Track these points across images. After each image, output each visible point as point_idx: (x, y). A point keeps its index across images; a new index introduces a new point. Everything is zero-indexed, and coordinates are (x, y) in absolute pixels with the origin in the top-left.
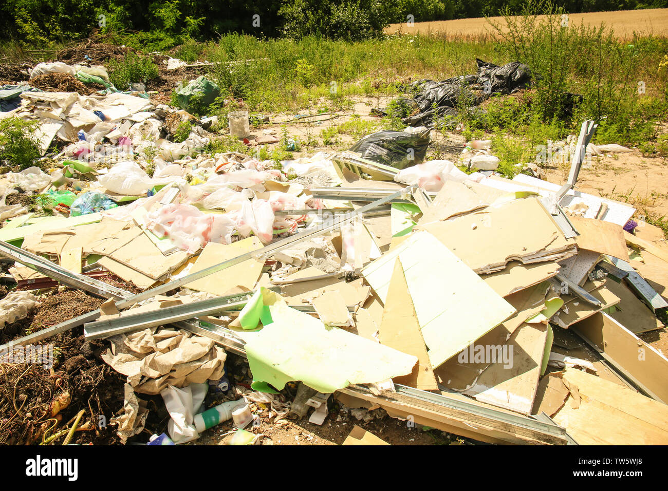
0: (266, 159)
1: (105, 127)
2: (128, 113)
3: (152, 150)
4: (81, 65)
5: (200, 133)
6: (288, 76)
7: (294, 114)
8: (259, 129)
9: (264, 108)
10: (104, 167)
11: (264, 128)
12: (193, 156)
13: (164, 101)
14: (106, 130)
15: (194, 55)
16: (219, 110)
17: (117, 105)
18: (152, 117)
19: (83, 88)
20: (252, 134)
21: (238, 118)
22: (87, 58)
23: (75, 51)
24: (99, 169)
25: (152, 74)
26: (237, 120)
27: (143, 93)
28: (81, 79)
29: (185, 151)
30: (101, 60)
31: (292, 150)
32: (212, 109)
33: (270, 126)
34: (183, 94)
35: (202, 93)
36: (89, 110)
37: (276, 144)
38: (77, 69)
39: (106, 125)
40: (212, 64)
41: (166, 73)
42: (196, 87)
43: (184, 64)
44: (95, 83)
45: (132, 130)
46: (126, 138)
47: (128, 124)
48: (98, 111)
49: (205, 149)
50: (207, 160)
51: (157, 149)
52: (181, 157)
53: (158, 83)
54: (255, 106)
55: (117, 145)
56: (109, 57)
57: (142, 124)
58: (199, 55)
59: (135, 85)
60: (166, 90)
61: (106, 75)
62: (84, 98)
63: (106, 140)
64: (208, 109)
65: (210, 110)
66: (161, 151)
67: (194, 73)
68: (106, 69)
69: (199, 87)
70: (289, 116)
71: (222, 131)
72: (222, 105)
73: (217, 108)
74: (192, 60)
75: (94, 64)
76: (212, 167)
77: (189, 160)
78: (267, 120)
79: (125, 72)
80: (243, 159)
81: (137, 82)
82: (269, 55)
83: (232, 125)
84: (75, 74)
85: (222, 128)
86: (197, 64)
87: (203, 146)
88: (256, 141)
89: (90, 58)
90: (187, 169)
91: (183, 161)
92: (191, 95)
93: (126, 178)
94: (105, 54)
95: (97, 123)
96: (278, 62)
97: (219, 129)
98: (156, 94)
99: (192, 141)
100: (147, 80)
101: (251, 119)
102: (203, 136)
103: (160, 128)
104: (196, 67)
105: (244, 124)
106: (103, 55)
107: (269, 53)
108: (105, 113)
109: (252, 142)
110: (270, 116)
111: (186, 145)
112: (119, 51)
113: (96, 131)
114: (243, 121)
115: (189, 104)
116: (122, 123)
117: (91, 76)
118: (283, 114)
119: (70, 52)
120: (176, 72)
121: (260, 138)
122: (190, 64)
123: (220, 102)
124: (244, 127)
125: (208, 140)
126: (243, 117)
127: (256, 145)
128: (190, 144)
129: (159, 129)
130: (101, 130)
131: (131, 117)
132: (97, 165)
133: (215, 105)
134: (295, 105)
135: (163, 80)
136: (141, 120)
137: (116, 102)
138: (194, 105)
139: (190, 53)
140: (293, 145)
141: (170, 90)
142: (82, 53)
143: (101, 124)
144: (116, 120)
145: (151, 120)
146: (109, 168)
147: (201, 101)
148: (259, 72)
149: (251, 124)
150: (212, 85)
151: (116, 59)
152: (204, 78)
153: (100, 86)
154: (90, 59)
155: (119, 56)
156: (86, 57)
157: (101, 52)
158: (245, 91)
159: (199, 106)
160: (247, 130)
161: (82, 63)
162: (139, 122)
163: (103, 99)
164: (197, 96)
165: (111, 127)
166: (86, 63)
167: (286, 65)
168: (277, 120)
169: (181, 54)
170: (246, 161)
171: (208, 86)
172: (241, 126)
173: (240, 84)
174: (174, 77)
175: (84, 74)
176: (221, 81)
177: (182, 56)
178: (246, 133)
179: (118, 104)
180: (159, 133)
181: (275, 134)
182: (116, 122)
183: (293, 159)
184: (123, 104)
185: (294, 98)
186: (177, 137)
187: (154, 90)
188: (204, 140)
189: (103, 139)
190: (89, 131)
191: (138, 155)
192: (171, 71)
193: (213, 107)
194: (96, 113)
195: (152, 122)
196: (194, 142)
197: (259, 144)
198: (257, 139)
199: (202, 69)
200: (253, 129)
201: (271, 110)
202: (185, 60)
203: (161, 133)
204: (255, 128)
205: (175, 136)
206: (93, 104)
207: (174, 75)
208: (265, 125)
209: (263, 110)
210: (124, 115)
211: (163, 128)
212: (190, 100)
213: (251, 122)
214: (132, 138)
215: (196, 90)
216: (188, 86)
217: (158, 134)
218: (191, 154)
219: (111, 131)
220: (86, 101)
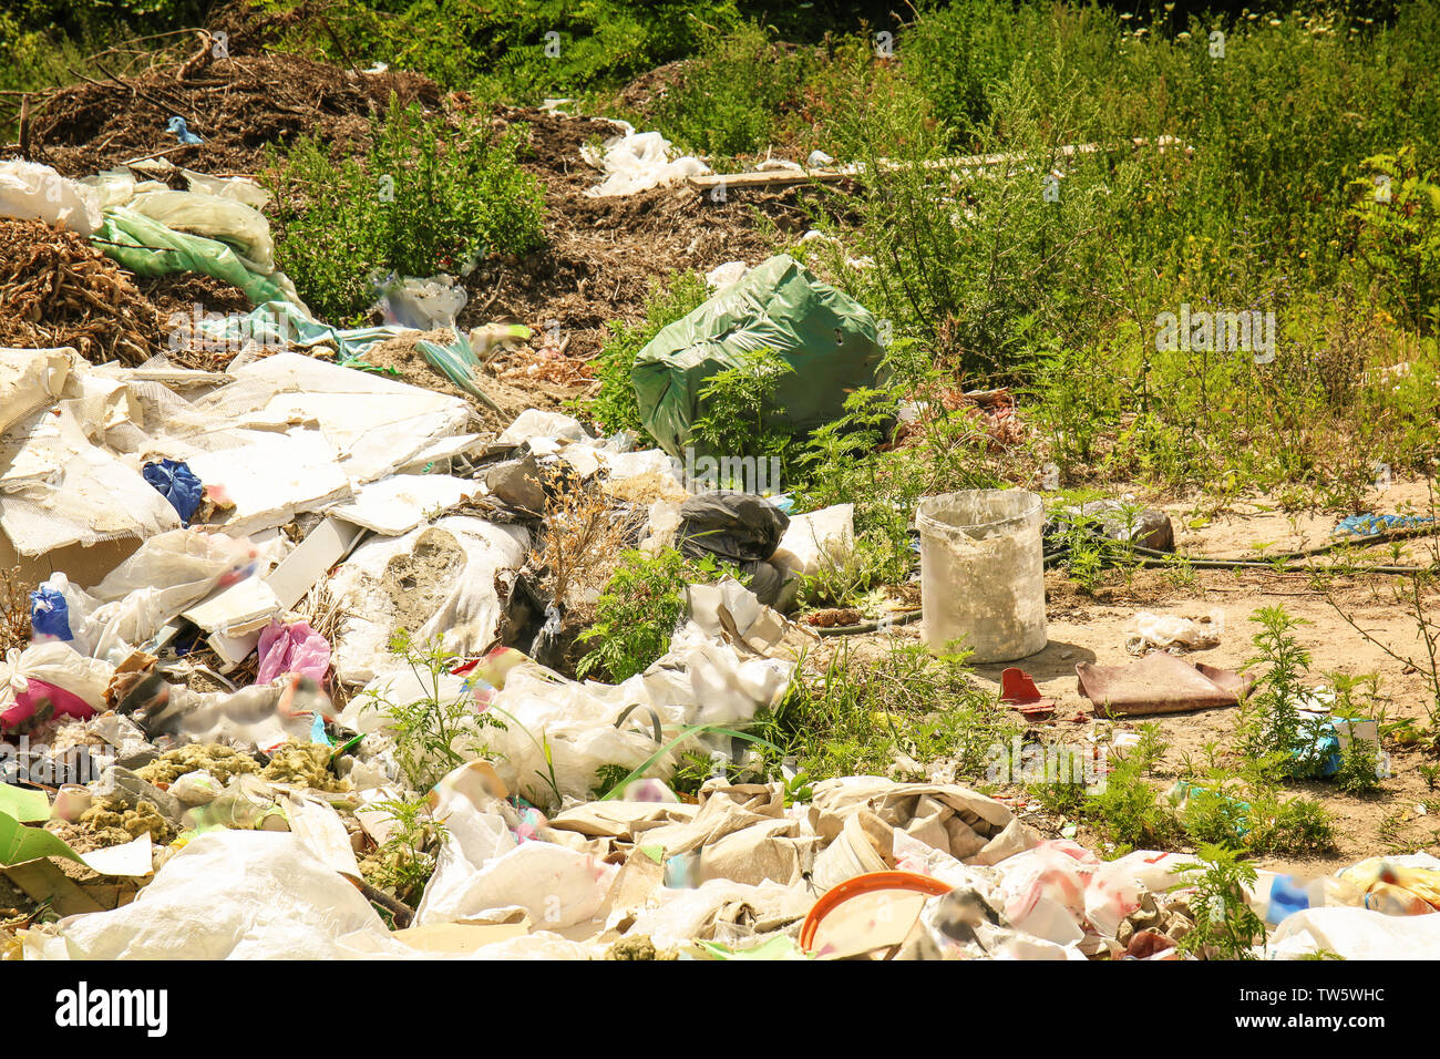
0: (1147, 841)
1: (190, 559)
2: (335, 478)
3: (435, 730)
4: (141, 175)
5: (741, 623)
6: (1301, 246)
7: (1334, 504)
8: (1107, 599)
9: (1146, 461)
10: (135, 833)
11: (1135, 599)
12: (684, 774)
13: (559, 390)
14: (193, 576)
15: (756, 116)
16: (865, 461)
17: (279, 429)
18: (468, 506)
19: (126, 303)
20: (1061, 632)
21: (979, 535)
22: (180, 133)
23: (125, 96)
24: (106, 843)
25: (509, 224)
26: (968, 550)
27: (445, 341)
28: (123, 254)
29: (633, 745)
30: (252, 141)
31: (1322, 775)
32: (827, 456)
33: (1177, 585)
34: (664, 356)
35: (777, 357)
36: (119, 448)
37: (1216, 718)
38: (113, 198)
39: (200, 550)
40: (851, 170)
41: (590, 217)
42: (745, 321)
43: (692, 167)
44: (198, 274)
45: (340, 586)
46: (298, 635)
47: (324, 542)
48: (168, 464)
49: (758, 732)
50: (765, 827)
51: (467, 720)
52: (608, 780)
53: (537, 278)
54: (1085, 444)
55: (245, 674)
56: (295, 126)
57: (405, 546)
58: (779, 111)
59: (412, 287)
60: (572, 323)
61: (258, 230)
62: (101, 379)
63: (189, 638)
64: (805, 458)
65: (812, 464)
66: (489, 733)
67: (747, 222)
68: (263, 198)
69: (763, 319)
70: (1303, 519)
71: (880, 605)
72: (886, 435)
73: (858, 454)
74: (739, 145)
75: (209, 167)
76: (785, 881)
77: (649, 810)
78: (1160, 540)
79: (367, 217)
80: (990, 832)
81: (424, 273)
82: (1188, 115)
83: (938, 574)
84: (96, 224)
85: (875, 582)
86: (763, 169)
87: (747, 711)
88: (1082, 691)
89: (196, 131)
90: (631, 871)
91: (616, 812)
92: (712, 367)
93: (240, 938)
94: (274, 109)
95: (150, 533)
96: (1243, 160)
97: (861, 590)
98: (518, 342)
99: (681, 681)
100: (481, 263)
101: (1060, 536)
102: (758, 643)
103: (506, 577)
104: (760, 186)
105: (1010, 578)
106: (265, 117)
107: (1184, 111)
108: (206, 469)
109: (1058, 690)
110: (1174, 511)
111: (647, 705)
112: (351, 96)
113: (139, 580)
114: (1013, 554)
115: (694, 417)
116: (295, 536)
117: (179, 237)
118: (1264, 501)
119: (99, 97)
120: (643, 213)
121: (1111, 673)
122: (725, 171)
123: (876, 418)
124: (1009, 595)
125: (785, 669)
126: (1008, 532)
127: (1080, 720)
128: (670, 701)
129: (500, 586)
130: (169, 575)
131: (350, 499)
132: (97, 810)
133: (843, 432)
134: (1337, 444)
135: (566, 263)
136: (400, 526)
137: (278, 412)
138: (720, 424)
139: (729, 108)
140: (1334, 749)
141: (596, 322)
142: (163, 100)
143: (169, 543)
144: (258, 517)
145: (461, 528)
146: (164, 837)
147: (768, 405)
148: (1128, 222)
149: (1054, 564)
150: (837, 310)
151: (327, 140)
152: (792, 271)
153: (219, 293)
154: (193, 139)
155: (350, 122)
156: (173, 128)
157: (257, 103)
158: (1028, 350)
159: (753, 430)
160: (1029, 608)
161: (148, 164)
162: (387, 537)
163: (206, 387)
164: (745, 374)
165: (226, 564)
166: (164, 164)
167: (1292, 183)
168: (1226, 539)
169: (681, 110)
170: (1009, 850)
171: (815, 317)
172: (991, 585)
173: (1008, 305)
174: (629, 240)
175: (143, 225)
176: (894, 283)
177: (684, 121)
178: (1018, 631)
179: (282, 419)
180: (497, 613)
181: (1210, 644)
182: (260, 528)
183: (1331, 854)
184: (313, 425)
185: (1338, 398)
186: (597, 641)
187: (512, 319)
188: (754, 674)
189: (167, 632)
190: (98, 581)
191: (353, 749)
192: (619, 208)
193: (832, 445)
194: (152, 473)
195: (463, 541)
196: (697, 682)
197: (1099, 711)
198: (1087, 682)
199: (791, 200)
200: (1069, 601)
201: (1184, 475)
202: (701, 146)
203: (509, 612)
204: (1081, 591)
205: (584, 636)
206: (148, 415)
207: (632, 230)
208: (1144, 579)
209: (1135, 467)
210: (308, 488)
211: (520, 582)
212: (704, 394)
213: (1055, 555)
214: (334, 633)
215: (740, 337)
216: (696, 314)
217: (488, 619)
218: (667, 759)
219: (225, 582)
220: (114, 398)
